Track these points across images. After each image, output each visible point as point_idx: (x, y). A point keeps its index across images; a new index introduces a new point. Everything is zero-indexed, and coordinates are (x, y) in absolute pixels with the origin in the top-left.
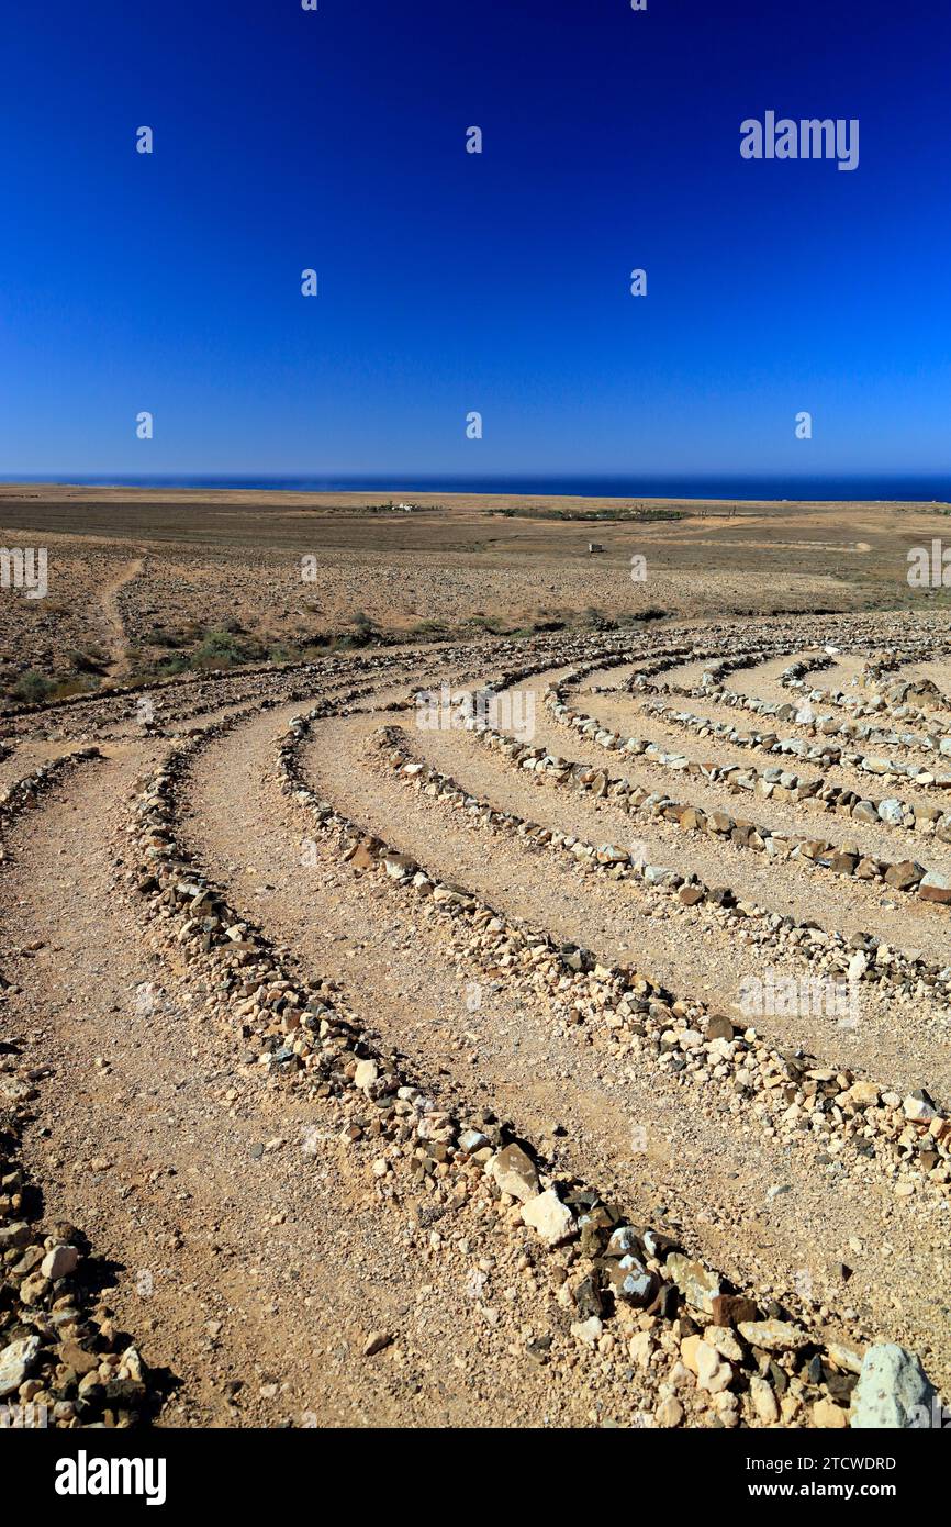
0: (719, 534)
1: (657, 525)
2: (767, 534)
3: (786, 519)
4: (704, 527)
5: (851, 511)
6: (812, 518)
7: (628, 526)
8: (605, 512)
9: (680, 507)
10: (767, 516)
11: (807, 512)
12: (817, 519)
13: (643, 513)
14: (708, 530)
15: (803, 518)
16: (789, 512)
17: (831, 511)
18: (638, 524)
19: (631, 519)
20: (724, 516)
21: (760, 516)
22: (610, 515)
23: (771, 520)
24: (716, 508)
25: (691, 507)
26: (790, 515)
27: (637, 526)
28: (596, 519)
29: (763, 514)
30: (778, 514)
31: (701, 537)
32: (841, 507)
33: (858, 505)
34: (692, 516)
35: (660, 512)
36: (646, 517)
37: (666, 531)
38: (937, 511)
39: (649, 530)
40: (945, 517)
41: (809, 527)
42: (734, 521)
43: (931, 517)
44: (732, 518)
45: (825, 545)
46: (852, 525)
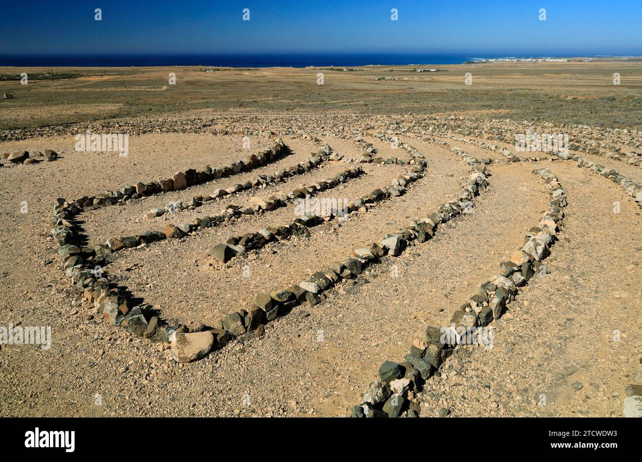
0: (96, 85)
1: (62, 81)
2: (123, 83)
3: (133, 76)
4: (89, 81)
5: (164, 71)
6: (146, 75)
7: (44, 82)
9: (75, 71)
10: (123, 74)
11: (143, 72)
12: (148, 75)
13: (54, 75)
14: (90, 83)
15: (141, 75)
16: (134, 73)
17: (155, 71)
18: (50, 81)
19: (46, 78)
20: (101, 75)
21: (120, 74)
23: (126, 77)
24: (96, 71)
25: (80, 71)
26: (135, 74)
27: (50, 82)
29: (121, 73)
30: (130, 73)
31: (85, 87)
32: (159, 69)
34: (83, 76)
35: (63, 74)
36: (54, 77)
37: (66, 84)
38: (201, 70)
39: (56, 84)
40: (204, 73)
41: (145, 79)
42: (106, 78)
43: (199, 73)
44: (104, 76)
45: (147, 88)
46: (164, 77)
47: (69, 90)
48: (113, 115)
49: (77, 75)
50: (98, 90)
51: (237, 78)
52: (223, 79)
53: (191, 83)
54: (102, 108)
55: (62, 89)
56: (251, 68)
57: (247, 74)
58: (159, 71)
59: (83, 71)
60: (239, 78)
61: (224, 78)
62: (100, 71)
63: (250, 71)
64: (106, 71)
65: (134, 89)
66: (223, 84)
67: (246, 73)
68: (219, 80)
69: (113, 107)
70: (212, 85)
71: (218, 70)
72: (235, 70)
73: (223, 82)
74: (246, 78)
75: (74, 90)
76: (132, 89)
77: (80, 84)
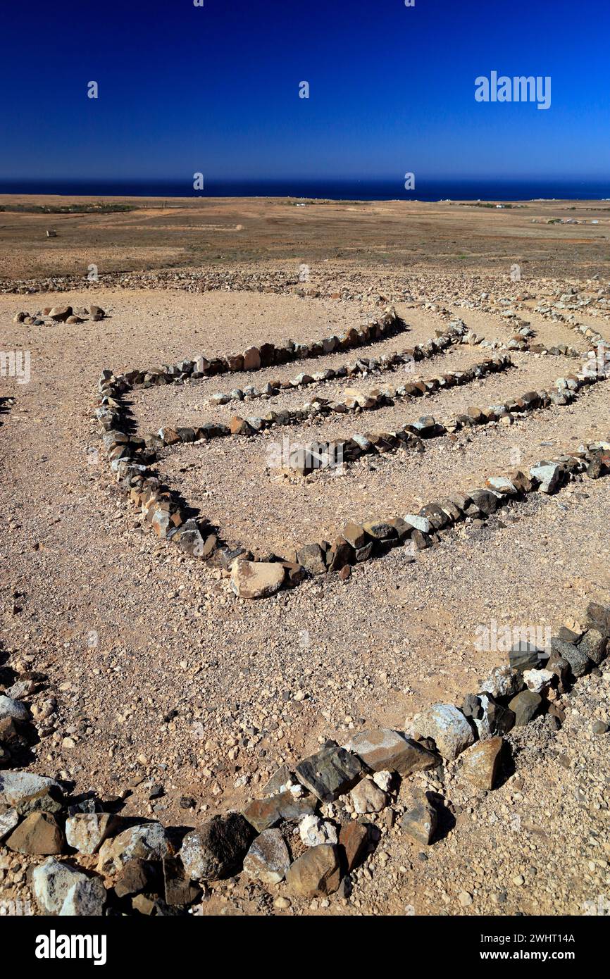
0: (155, 221)
1: (113, 216)
2: (186, 220)
3: (201, 210)
4: (145, 216)
5: (240, 204)
6: (217, 208)
7: (92, 217)
8: (75, 206)
9: (130, 202)
10: (187, 207)
11: (213, 205)
12: (218, 210)
13: (104, 207)
14: (147, 218)
16: (202, 205)
17: (229, 204)
18: (100, 216)
19: (94, 211)
20: (159, 208)
21: (184, 208)
22: (79, 209)
23: (191, 211)
24: (155, 203)
25: (136, 202)
26: (202, 207)
28: (69, 212)
29: (185, 206)
30: (195, 206)
31: (141, 224)
32: (234, 201)
33: (245, 199)
34: (138, 209)
35: (116, 206)
36: (106, 210)
37: (118, 220)
38: (289, 204)
39: (107, 219)
40: (290, 207)
41: (213, 215)
42: (166, 212)
43: (287, 207)
44: (165, 210)
45: (217, 227)
46: (240, 213)
47: (120, 228)
48: (171, 263)
49: (132, 207)
50: (155, 228)
51: (337, 216)
52: (318, 217)
53: (273, 222)
54: (159, 253)
55: (113, 226)
56: (359, 201)
57: (353, 210)
58: (234, 204)
59: (139, 202)
60: (340, 216)
61: (319, 215)
62: (161, 203)
63: (357, 206)
64: (166, 203)
65: (201, 229)
66: (318, 224)
67: (351, 209)
68: (312, 219)
69: (171, 253)
70: (302, 224)
71: (312, 203)
72: (336, 204)
73: (318, 221)
74: (350, 217)
75: (127, 228)
76: (198, 229)
77: (134, 220)
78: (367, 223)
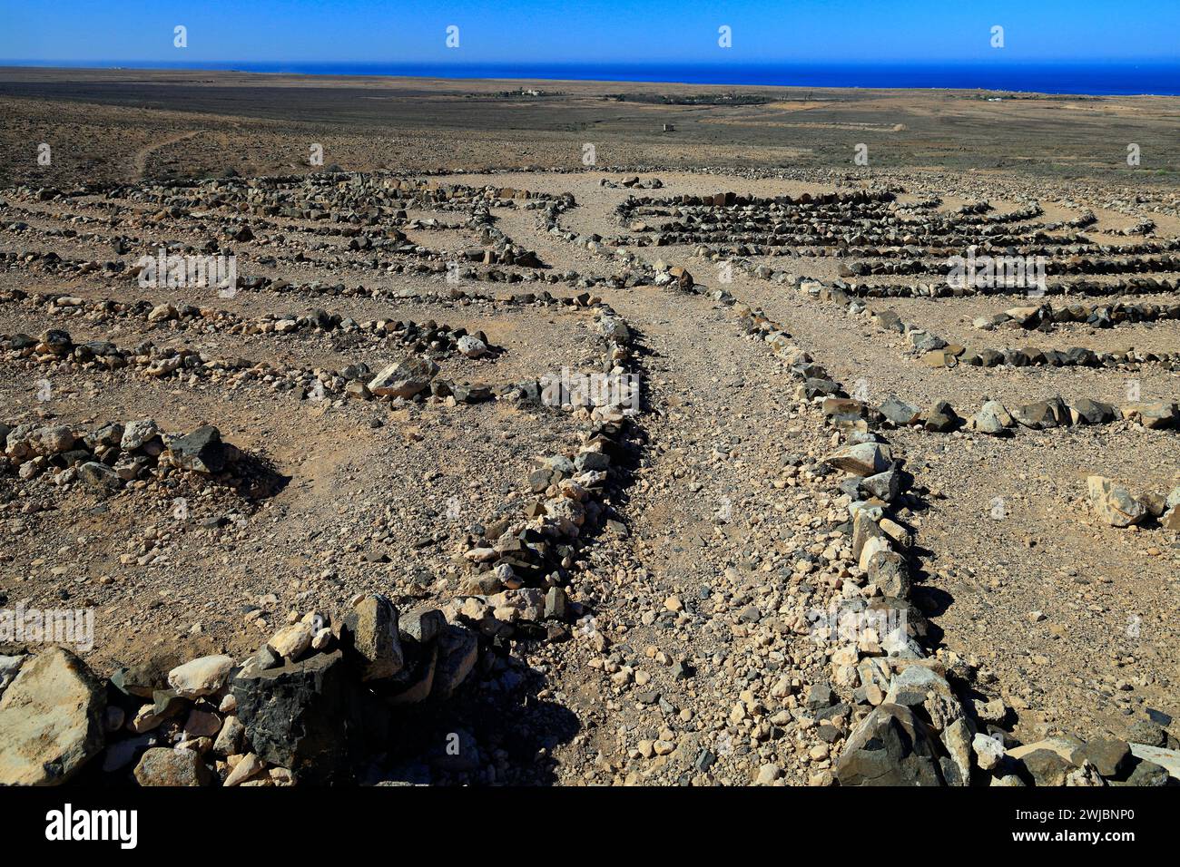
0: (793, 116)
1: (743, 109)
2: (832, 117)
3: (854, 104)
4: (783, 110)
5: (909, 97)
6: (875, 103)
7: (718, 110)
8: (703, 97)
9: (766, 92)
10: (838, 100)
11: (872, 98)
12: (879, 104)
13: (734, 99)
15: (868, 103)
16: (857, 97)
17: (893, 97)
18: (728, 108)
19: (723, 103)
20: (801, 101)
21: (832, 101)
22: (707, 100)
23: (841, 105)
24: (798, 94)
25: (773, 93)
26: (857, 101)
27: (727, 110)
28: (693, 104)
29: (834, 98)
30: (848, 98)
31: (780, 119)
33: (916, 91)
34: (776, 101)
35: (748, 98)
36: (736, 101)
37: (750, 114)
38: (978, 97)
39: (735, 113)
40: (983, 102)
41: (870, 110)
42: (810, 105)
43: (972, 103)
44: (807, 103)
45: (869, 126)
46: (905, 109)
47: (749, 124)
48: (785, 164)
49: (768, 99)
50: (790, 125)
51: (1046, 116)
52: (1017, 116)
53: (950, 121)
54: (776, 153)
55: (741, 121)
56: (1085, 96)
57: (1072, 108)
58: (900, 97)
59: (777, 93)
60: (1052, 116)
61: (1018, 113)
62: (804, 94)
63: (1080, 103)
64: (811, 94)
65: (846, 127)
66: (1012, 127)
67: (1071, 106)
68: (1007, 119)
69: (792, 153)
70: (988, 126)
71: (1012, 98)
72: (1050, 99)
73: (1012, 123)
74: (1065, 117)
75: (757, 123)
76: (842, 127)
77: (768, 115)
78: (1090, 126)
